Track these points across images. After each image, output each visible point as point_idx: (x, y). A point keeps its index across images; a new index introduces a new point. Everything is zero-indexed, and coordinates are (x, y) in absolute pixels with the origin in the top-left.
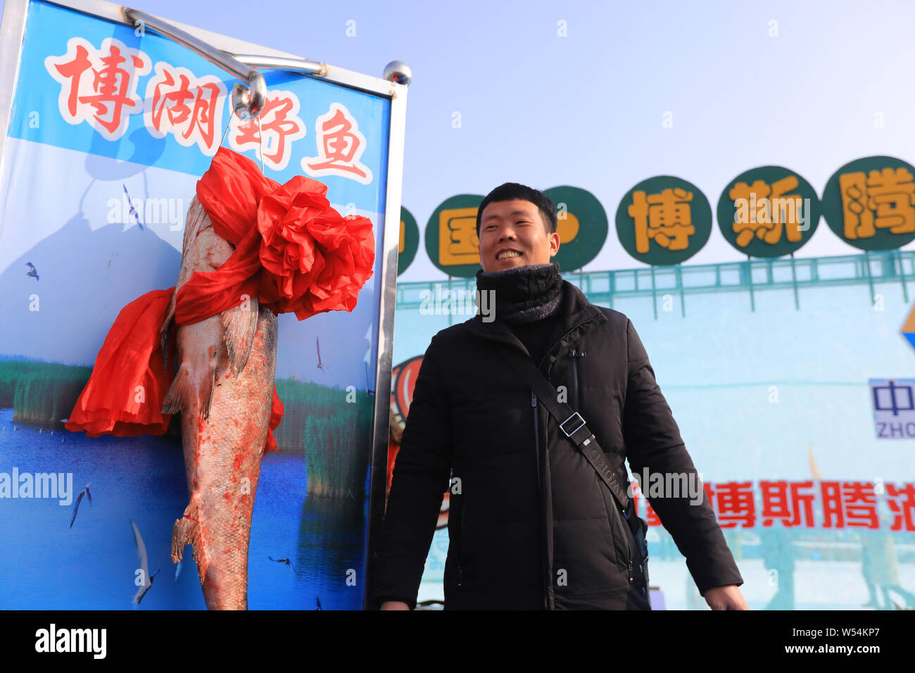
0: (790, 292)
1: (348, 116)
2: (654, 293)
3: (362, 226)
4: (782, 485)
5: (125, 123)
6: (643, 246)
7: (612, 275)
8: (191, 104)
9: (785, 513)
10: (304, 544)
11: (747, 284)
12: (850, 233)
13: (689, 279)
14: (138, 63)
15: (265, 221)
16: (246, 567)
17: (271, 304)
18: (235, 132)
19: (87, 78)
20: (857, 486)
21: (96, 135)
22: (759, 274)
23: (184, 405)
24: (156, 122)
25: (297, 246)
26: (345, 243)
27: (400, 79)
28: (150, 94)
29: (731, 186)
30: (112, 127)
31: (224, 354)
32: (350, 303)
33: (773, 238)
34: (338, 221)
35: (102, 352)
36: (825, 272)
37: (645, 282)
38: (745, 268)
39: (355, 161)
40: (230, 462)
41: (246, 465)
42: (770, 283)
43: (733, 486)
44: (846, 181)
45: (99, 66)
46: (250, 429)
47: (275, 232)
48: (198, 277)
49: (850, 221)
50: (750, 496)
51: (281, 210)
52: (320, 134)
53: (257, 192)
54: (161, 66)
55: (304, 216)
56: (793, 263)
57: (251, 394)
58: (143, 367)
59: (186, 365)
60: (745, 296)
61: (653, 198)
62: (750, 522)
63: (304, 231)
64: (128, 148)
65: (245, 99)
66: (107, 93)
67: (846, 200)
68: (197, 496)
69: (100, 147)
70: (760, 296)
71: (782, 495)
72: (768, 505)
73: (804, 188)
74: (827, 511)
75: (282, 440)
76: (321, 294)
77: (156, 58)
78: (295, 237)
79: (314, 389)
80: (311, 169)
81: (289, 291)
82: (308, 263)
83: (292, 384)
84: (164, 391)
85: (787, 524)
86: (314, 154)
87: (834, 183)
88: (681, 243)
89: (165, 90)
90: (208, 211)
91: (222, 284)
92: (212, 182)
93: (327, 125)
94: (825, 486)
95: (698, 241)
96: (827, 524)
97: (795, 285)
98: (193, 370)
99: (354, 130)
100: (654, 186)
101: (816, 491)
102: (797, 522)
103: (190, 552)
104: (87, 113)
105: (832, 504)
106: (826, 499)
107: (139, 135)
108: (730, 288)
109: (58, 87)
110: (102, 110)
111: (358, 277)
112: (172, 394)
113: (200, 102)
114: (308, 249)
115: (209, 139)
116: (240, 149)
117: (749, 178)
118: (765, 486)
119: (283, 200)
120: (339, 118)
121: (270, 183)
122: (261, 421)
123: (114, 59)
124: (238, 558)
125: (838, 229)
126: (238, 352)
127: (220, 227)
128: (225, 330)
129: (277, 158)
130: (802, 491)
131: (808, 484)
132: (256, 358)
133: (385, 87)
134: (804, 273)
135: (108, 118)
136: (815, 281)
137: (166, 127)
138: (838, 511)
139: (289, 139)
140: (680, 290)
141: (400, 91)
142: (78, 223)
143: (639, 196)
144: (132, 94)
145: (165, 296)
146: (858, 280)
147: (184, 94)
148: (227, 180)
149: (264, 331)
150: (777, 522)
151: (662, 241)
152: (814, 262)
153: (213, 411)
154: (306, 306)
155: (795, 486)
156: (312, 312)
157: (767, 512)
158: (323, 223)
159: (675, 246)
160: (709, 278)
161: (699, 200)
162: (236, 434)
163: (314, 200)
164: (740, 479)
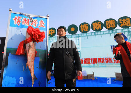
0: (100, 35)
1: (43, 21)
2: (84, 36)
3: (43, 33)
4: (100, 58)
5: (20, 24)
6: (82, 31)
7: (79, 34)
8: (26, 21)
9: (101, 62)
10: (39, 66)
11: (95, 35)
12: (107, 28)
13: (88, 35)
14: (21, 18)
15: (33, 33)
16: (34, 68)
17: (34, 41)
18: (31, 24)
19: (16, 20)
20: (110, 58)
21: (17, 25)
22: (96, 33)
23: (26, 52)
24: (23, 23)
25: (36, 35)
26: (41, 34)
27: (48, 16)
28: (22, 21)
29: (92, 23)
30: (19, 24)
31: (30, 47)
32: (43, 41)
33: (98, 29)
34: (40, 32)
35: (18, 47)
36: (104, 33)
37: (83, 35)
38: (95, 33)
39: (43, 26)
40: (31, 57)
41: (33, 58)
42: (98, 34)
43: (94, 59)
44: (106, 22)
45: (18, 19)
46: (33, 54)
47: (34, 34)
48: (27, 39)
49: (107, 26)
50: (97, 60)
51: (35, 32)
52: (40, 23)
53: (33, 30)
54: (23, 18)
55: (37, 32)
56: (101, 32)
57: (33, 51)
58: (22, 48)
59: (26, 48)
60: (95, 36)
61: (83, 25)
62: (97, 63)
63: (37, 34)
64: (20, 26)
65: (31, 20)
66: (18, 21)
67: (107, 24)
68: (28, 61)
69: (18, 27)
70: (97, 36)
71: (100, 59)
72: (99, 61)
73: (101, 23)
74: (106, 61)
75: (37, 55)
76: (39, 40)
77: (23, 17)
78: (36, 34)
79: (40, 50)
80: (39, 27)
81: (36, 40)
82: (38, 37)
83: (38, 49)
84: (24, 50)
85: (101, 63)
86: (39, 25)
87: (105, 22)
88: (87, 30)
89: (24, 20)
90: (28, 32)
91: (29, 40)
92: (28, 29)
93: (40, 22)
94: (106, 58)
95: (89, 30)
96: (106, 63)
97: (101, 34)
98: (27, 48)
99: (43, 22)
100: (83, 24)
101: (105, 59)
102: (102, 63)
103: (28, 67)
104: (16, 23)
105: (107, 60)
106: (106, 60)
107: (21, 25)
108: (93, 35)
109: (14, 21)
110: (18, 23)
111: (43, 38)
112: (25, 51)
113: (27, 21)
114: (37, 35)
115: (28, 25)
116: (31, 25)
117: (94, 22)
118: (98, 58)
119: (35, 31)
120: (42, 21)
121: (34, 29)
122: (34, 53)
123: (19, 18)
124: (33, 67)
125: (106, 27)
126: (31, 46)
127: (29, 34)
128: (30, 44)
129: (35, 26)
130: (103, 59)
131: (104, 58)
132: (33, 47)
133: (46, 17)
134: (102, 33)
135: (18, 24)
136: (103, 34)
137: (24, 24)
138: (107, 61)
139: (36, 24)
140: (87, 36)
141: (48, 17)
142: (16, 34)
143: (81, 25)
144: (21, 21)
145: (24, 41)
146: (109, 33)
147: (26, 20)
148: (29, 29)
149: (34, 44)
150: (100, 63)
151: (85, 30)
152: (103, 32)
153: (29, 52)
154: (38, 41)
155: (102, 58)
156: (39, 42)
157: (99, 62)
158: (39, 33)
159: (86, 31)
160: (91, 34)
161: (89, 25)
162: (32, 55)
163: (38, 30)
164: (95, 58)
